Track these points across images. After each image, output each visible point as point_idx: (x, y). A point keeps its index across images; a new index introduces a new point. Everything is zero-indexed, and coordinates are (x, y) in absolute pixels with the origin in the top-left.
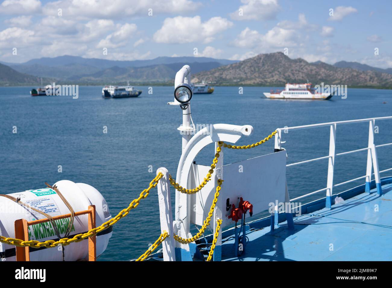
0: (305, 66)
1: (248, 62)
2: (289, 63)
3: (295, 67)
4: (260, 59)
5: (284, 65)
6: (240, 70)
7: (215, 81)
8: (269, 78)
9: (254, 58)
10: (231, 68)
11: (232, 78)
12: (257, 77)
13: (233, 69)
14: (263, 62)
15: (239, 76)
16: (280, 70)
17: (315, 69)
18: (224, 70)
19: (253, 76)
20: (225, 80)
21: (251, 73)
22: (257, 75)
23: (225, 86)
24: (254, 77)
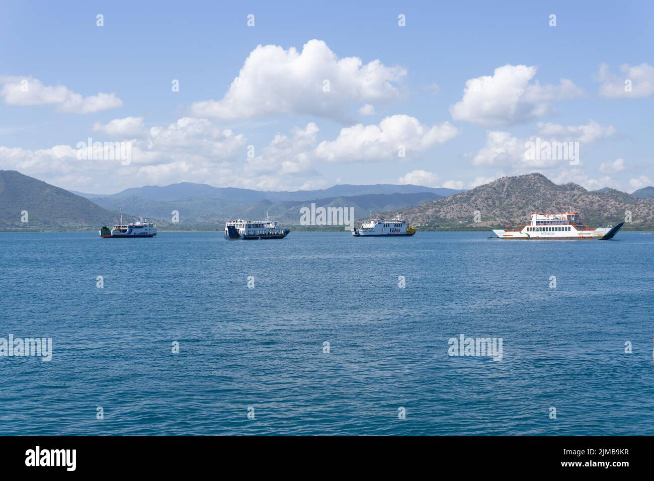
0: (580, 196)
1: (483, 190)
2: (552, 192)
3: (563, 199)
4: (503, 185)
5: (544, 194)
6: (469, 204)
7: (428, 223)
8: (518, 216)
9: (493, 184)
10: (454, 202)
11: (456, 217)
12: (498, 217)
13: (456, 203)
14: (507, 190)
15: (467, 213)
16: (536, 203)
17: (599, 201)
18: (442, 204)
19: (491, 215)
20: (444, 220)
21: (487, 210)
22: (498, 213)
23: (442, 230)
24: (493, 216)
